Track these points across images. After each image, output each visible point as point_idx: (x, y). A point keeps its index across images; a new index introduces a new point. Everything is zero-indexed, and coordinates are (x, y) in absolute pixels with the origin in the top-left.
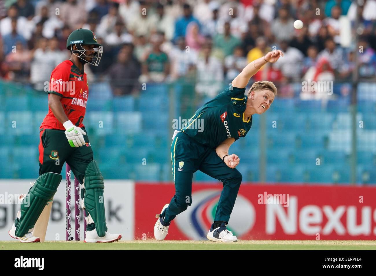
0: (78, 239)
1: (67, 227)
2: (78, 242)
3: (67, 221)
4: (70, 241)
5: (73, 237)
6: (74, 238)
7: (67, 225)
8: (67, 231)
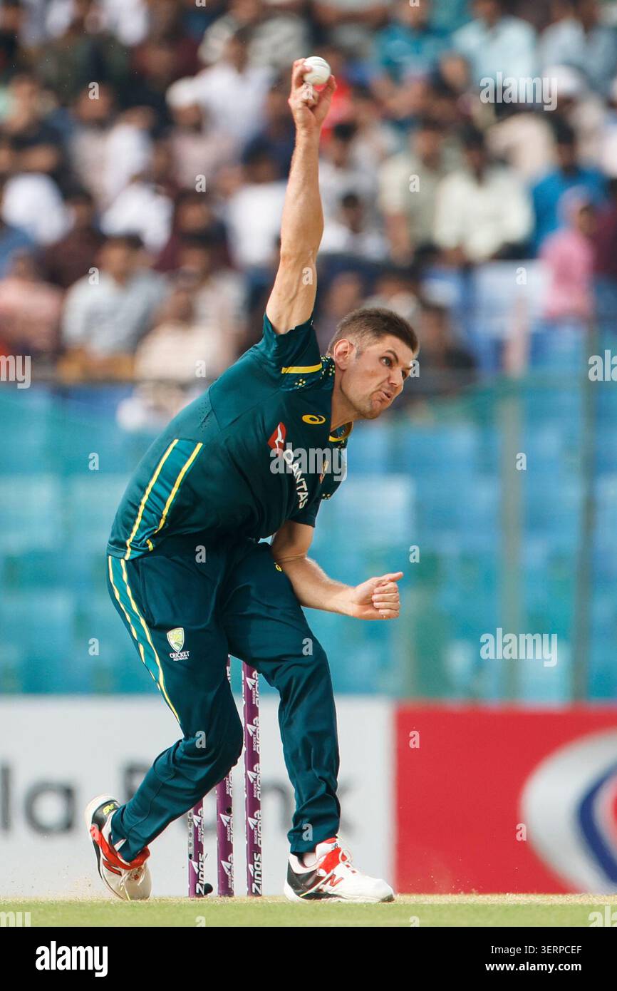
0: (226, 890)
1: (192, 852)
2: (228, 899)
3: (192, 832)
4: (203, 896)
5: (210, 883)
6: (215, 886)
7: (190, 845)
8: (190, 865)
